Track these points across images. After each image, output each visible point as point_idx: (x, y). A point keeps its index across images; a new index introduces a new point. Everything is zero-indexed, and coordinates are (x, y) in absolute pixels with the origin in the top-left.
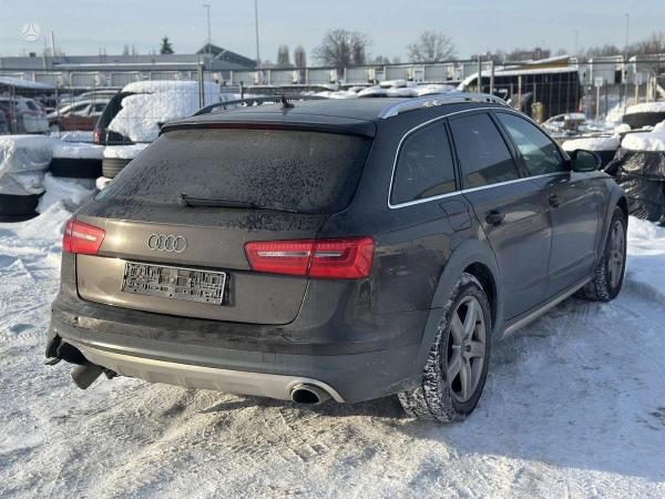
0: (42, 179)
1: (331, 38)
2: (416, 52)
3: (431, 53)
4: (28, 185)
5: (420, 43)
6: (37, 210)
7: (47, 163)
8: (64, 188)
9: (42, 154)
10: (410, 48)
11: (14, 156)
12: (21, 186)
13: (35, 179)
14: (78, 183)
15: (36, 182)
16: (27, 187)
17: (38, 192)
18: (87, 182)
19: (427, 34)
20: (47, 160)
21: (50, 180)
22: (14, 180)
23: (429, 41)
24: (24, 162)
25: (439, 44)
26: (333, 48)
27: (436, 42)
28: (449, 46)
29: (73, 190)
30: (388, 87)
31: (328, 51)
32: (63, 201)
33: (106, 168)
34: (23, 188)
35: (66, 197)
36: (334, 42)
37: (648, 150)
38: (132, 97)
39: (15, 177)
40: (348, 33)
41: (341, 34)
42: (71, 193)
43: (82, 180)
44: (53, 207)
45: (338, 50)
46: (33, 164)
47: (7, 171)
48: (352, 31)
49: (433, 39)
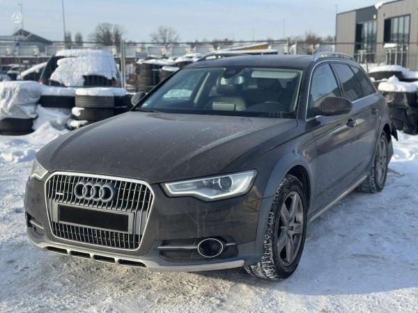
0: (36, 109)
1: (100, 27)
2: (155, 39)
3: (164, 39)
4: (28, 112)
5: (158, 33)
6: (33, 128)
7: (38, 99)
8: (52, 114)
9: (35, 93)
10: (152, 36)
11: (19, 94)
12: (23, 112)
13: (31, 108)
14: (60, 111)
15: (33, 110)
16: (28, 113)
17: (34, 116)
18: (65, 110)
19: (162, 27)
20: (37, 97)
21: (40, 109)
22: (19, 109)
23: (163, 32)
24: (26, 98)
25: (170, 34)
26: (101, 34)
27: (168, 33)
28: (175, 36)
29: (58, 115)
30: (191, 57)
31: (98, 36)
32: (51, 122)
33: (77, 101)
34: (25, 114)
35: (53, 120)
36: (103, 30)
37: (396, 91)
38: (64, 59)
39: (20, 107)
40: (112, 25)
41: (107, 25)
42: (56, 117)
43: (62, 109)
44: (44, 125)
45: (104, 35)
46: (31, 99)
47: (15, 103)
48: (114, 24)
49: (165, 31)
